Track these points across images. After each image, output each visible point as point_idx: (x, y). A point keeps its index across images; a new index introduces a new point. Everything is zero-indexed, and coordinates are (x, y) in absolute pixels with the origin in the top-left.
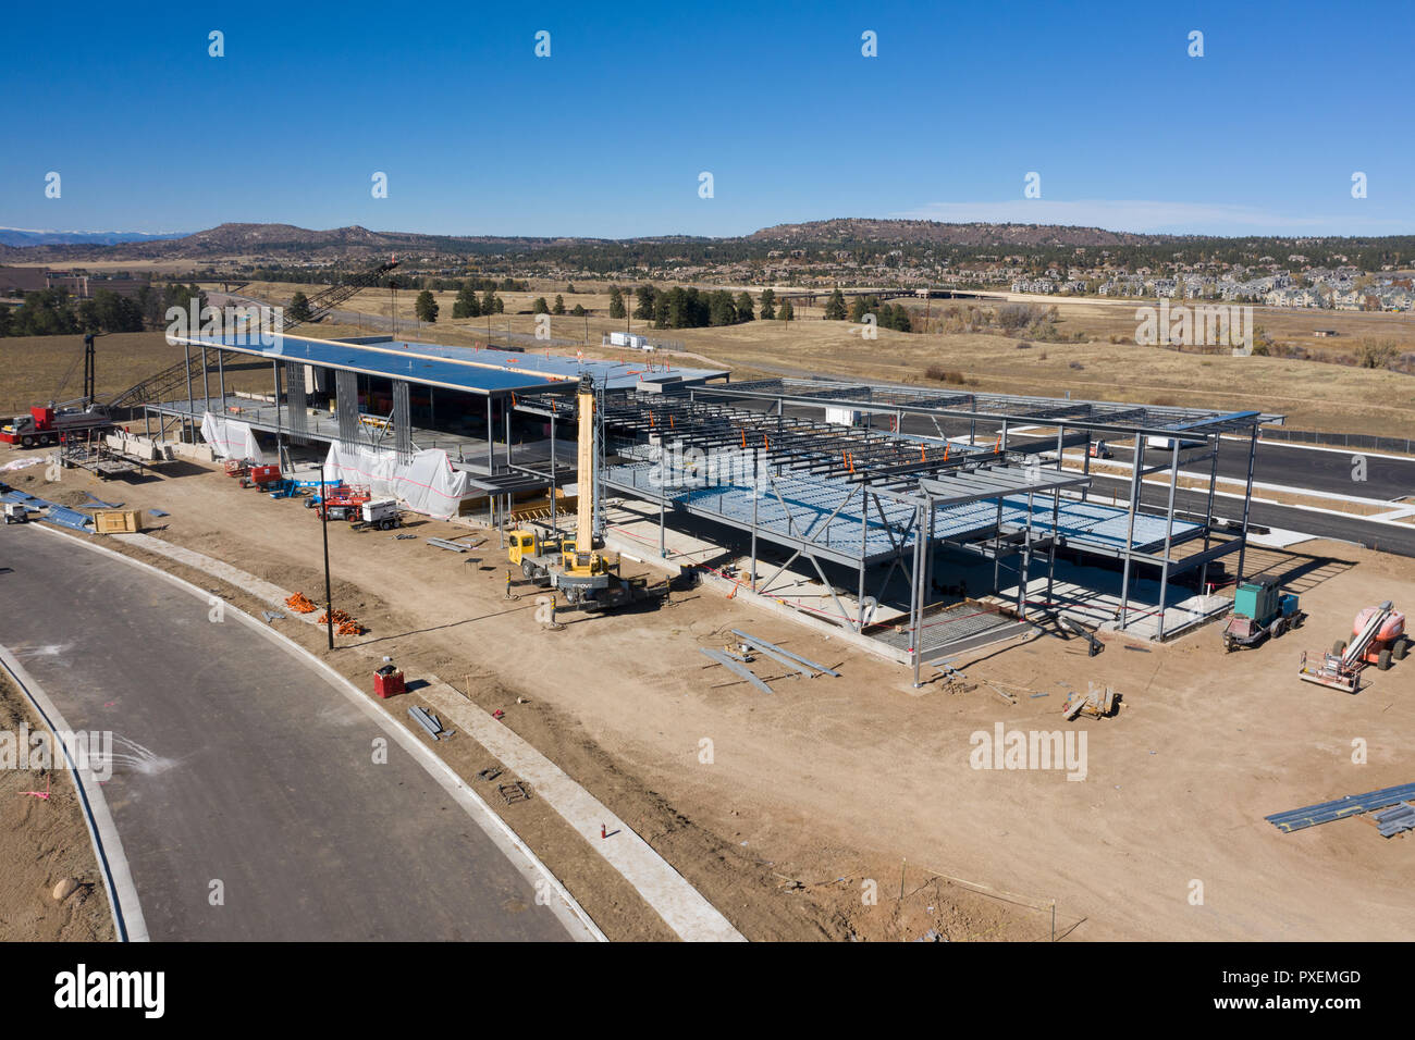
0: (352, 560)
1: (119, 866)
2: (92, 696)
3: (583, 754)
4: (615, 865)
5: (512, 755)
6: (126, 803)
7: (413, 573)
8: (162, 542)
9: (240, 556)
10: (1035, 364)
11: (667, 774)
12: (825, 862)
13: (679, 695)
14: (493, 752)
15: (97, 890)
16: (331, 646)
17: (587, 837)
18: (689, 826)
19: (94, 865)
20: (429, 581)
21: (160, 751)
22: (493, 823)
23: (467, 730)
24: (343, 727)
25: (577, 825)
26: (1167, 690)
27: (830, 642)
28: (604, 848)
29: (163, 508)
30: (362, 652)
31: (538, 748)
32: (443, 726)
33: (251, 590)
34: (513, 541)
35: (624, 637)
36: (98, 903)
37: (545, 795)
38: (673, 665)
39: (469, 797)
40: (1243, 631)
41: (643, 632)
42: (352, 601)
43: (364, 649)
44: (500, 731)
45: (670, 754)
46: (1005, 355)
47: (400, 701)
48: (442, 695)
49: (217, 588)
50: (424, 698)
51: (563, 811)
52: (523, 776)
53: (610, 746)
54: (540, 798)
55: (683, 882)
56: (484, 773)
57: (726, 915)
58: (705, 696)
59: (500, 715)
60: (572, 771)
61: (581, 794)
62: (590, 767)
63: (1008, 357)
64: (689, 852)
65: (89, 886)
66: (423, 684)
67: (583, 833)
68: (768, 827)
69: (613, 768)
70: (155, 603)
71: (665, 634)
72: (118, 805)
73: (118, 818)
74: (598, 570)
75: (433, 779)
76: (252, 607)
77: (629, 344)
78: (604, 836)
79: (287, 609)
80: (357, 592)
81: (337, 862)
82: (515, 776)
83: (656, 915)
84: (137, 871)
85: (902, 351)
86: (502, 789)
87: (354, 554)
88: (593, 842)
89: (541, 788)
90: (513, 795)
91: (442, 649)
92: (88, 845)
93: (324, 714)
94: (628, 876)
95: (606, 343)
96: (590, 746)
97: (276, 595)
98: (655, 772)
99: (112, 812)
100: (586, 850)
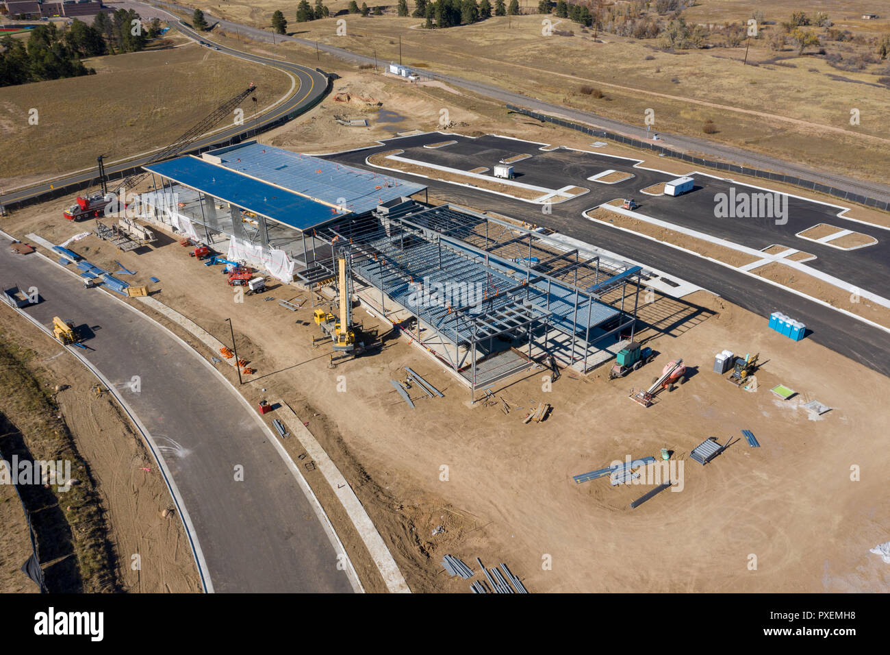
0: (247, 318)
1: (181, 502)
2: (153, 414)
3: (336, 445)
4: (341, 501)
5: (310, 447)
6: (177, 472)
7: (273, 328)
8: (160, 304)
9: (196, 315)
10: (651, 77)
11: (366, 454)
12: (413, 496)
13: (377, 410)
14: (303, 444)
15: (175, 511)
16: (241, 383)
17: (333, 488)
18: (369, 481)
19: (172, 502)
20: (280, 333)
21: (185, 446)
22: (302, 480)
23: (294, 433)
24: (249, 431)
25: (330, 482)
26: (573, 404)
27: (446, 374)
28: (339, 493)
29: (156, 275)
30: (254, 385)
31: (320, 443)
32: (285, 430)
33: (204, 341)
34: (315, 315)
35: (360, 373)
36: (177, 518)
37: (321, 467)
38: (378, 391)
39: (294, 468)
40: (617, 370)
41: (369, 369)
42: (248, 349)
43: (254, 381)
44: (307, 434)
45: (368, 444)
46: (637, 66)
47: (269, 416)
48: (284, 413)
49: (190, 341)
50: (278, 414)
51: (327, 476)
52: (314, 458)
53: (347, 439)
54: (319, 469)
55: (362, 508)
56: (300, 457)
57: (374, 522)
58: (387, 410)
59: (307, 425)
60: (332, 455)
61: (333, 467)
62: (339, 452)
63: (638, 68)
64: (366, 494)
65: (173, 511)
66: (278, 406)
67: (332, 486)
68: (397, 479)
69: (347, 453)
70: (165, 351)
71: (377, 370)
72: (174, 474)
73: (176, 479)
74: (349, 343)
75: (282, 459)
76: (207, 354)
77: (400, 74)
78: (339, 488)
79: (222, 355)
80: (250, 343)
81: (250, 500)
82: (311, 458)
83: (351, 522)
84: (186, 502)
85: (575, 59)
86: (306, 465)
87: (247, 314)
88: (335, 490)
89: (320, 464)
90: (310, 467)
91: (285, 382)
92: (168, 492)
93: (242, 424)
94: (344, 506)
95: (387, 72)
96: (340, 440)
97: (216, 346)
98: (362, 453)
99: (173, 476)
100: (332, 494)
